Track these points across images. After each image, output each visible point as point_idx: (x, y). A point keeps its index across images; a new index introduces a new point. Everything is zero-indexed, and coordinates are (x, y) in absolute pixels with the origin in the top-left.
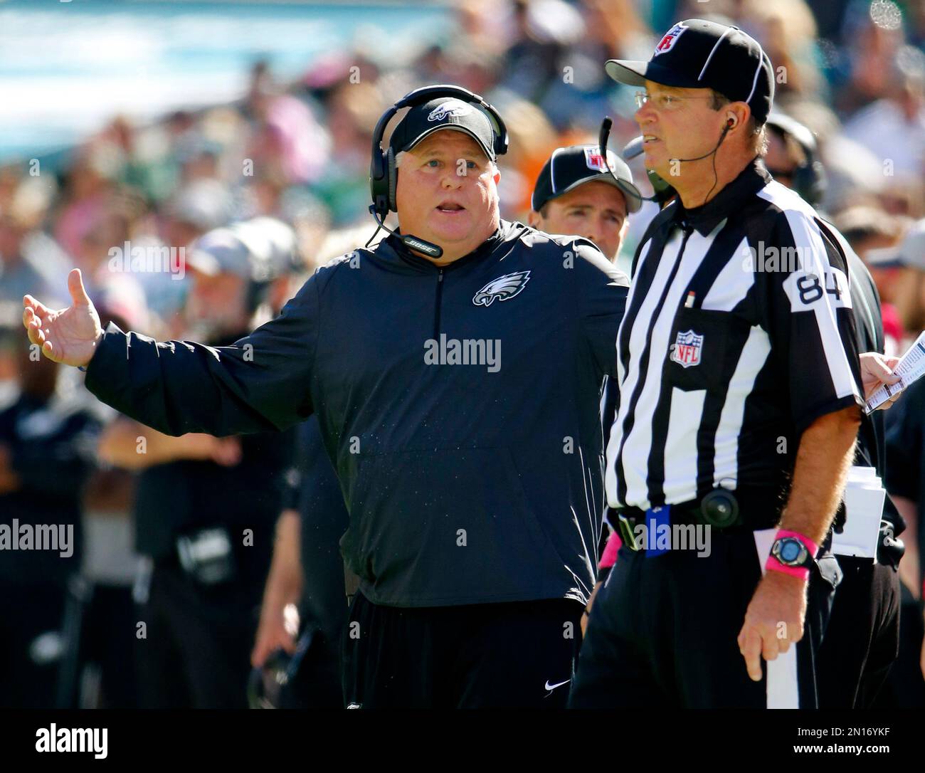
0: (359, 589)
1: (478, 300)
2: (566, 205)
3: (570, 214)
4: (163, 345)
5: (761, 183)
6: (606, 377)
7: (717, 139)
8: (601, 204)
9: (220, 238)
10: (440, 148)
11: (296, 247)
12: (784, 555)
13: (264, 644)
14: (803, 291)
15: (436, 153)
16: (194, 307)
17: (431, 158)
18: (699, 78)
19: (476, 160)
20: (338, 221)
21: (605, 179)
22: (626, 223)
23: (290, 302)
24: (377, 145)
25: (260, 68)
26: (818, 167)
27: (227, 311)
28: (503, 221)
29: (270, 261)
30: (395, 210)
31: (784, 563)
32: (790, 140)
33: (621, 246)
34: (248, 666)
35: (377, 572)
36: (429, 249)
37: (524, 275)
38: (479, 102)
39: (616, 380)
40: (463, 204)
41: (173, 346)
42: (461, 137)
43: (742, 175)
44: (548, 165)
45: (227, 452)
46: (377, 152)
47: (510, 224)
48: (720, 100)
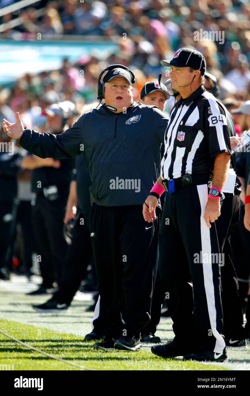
0: (94, 201)
1: (127, 123)
2: (149, 97)
3: (150, 100)
4: (41, 134)
5: (203, 92)
6: (162, 144)
7: (192, 81)
8: (159, 97)
9: (55, 106)
10: (116, 82)
11: (76, 109)
12: (213, 193)
13: (67, 217)
14: (213, 121)
15: (116, 83)
16: (47, 125)
17: (114, 84)
18: (186, 64)
19: (126, 85)
20: (87, 101)
21: (160, 90)
22: (166, 102)
23: (76, 123)
24: (99, 81)
25: (65, 60)
26: (217, 87)
27: (57, 126)
28: (134, 102)
29: (68, 113)
30: (104, 99)
31: (213, 196)
32: (210, 80)
33: (164, 108)
34: (63, 223)
35: (100, 197)
36: (113, 109)
37: (140, 116)
38: (127, 69)
39: (164, 145)
40: (122, 97)
41: (44, 134)
42: (123, 79)
43: (197, 90)
44: (144, 87)
45: (57, 164)
46: (99, 83)
47: (136, 102)
48: (192, 70)
